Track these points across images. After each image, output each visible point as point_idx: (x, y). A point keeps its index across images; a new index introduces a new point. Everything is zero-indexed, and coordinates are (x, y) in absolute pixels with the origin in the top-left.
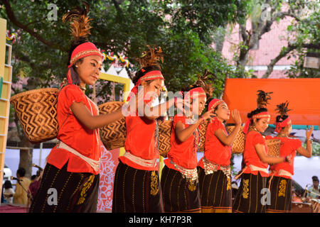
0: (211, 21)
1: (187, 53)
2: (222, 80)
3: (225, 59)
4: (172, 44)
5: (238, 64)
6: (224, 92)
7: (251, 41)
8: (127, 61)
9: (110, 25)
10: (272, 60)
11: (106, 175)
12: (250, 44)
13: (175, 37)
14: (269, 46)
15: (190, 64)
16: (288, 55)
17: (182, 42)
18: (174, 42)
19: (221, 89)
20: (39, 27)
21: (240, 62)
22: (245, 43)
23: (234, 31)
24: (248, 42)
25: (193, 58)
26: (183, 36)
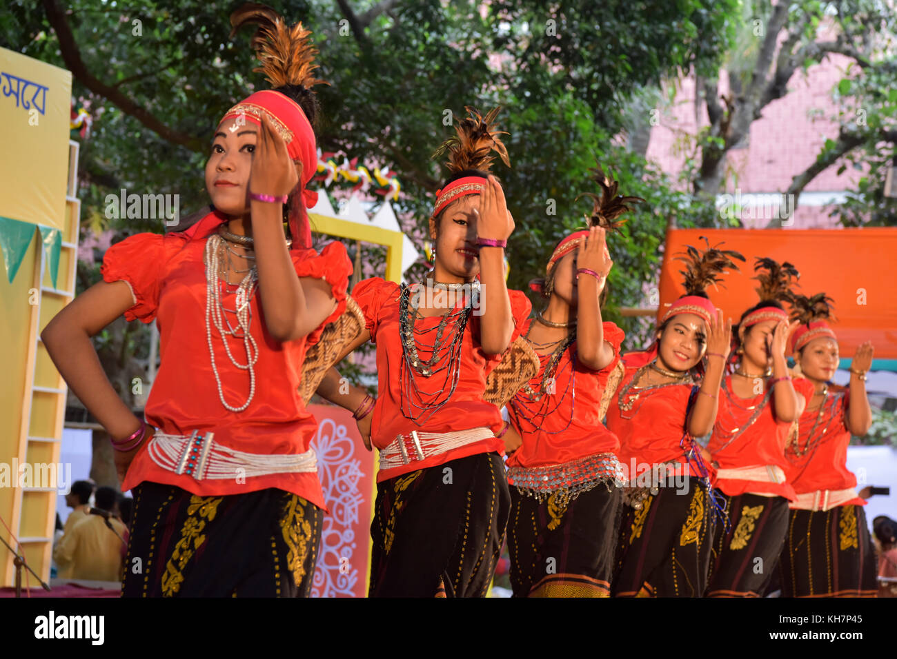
0: (625, 69)
1: (559, 161)
2: (655, 234)
3: (664, 176)
4: (516, 135)
5: (697, 188)
6: (662, 267)
7: (734, 124)
8: (395, 184)
9: (345, 84)
10: (794, 178)
11: (338, 501)
12: (730, 133)
13: (525, 113)
14: (777, 139)
15: (567, 190)
16: (839, 162)
17: (546, 128)
18: (524, 128)
19: (654, 259)
20: (150, 92)
21: (701, 184)
22: (717, 129)
23: (680, 97)
24: (724, 127)
25: (576, 172)
26: (548, 110)
